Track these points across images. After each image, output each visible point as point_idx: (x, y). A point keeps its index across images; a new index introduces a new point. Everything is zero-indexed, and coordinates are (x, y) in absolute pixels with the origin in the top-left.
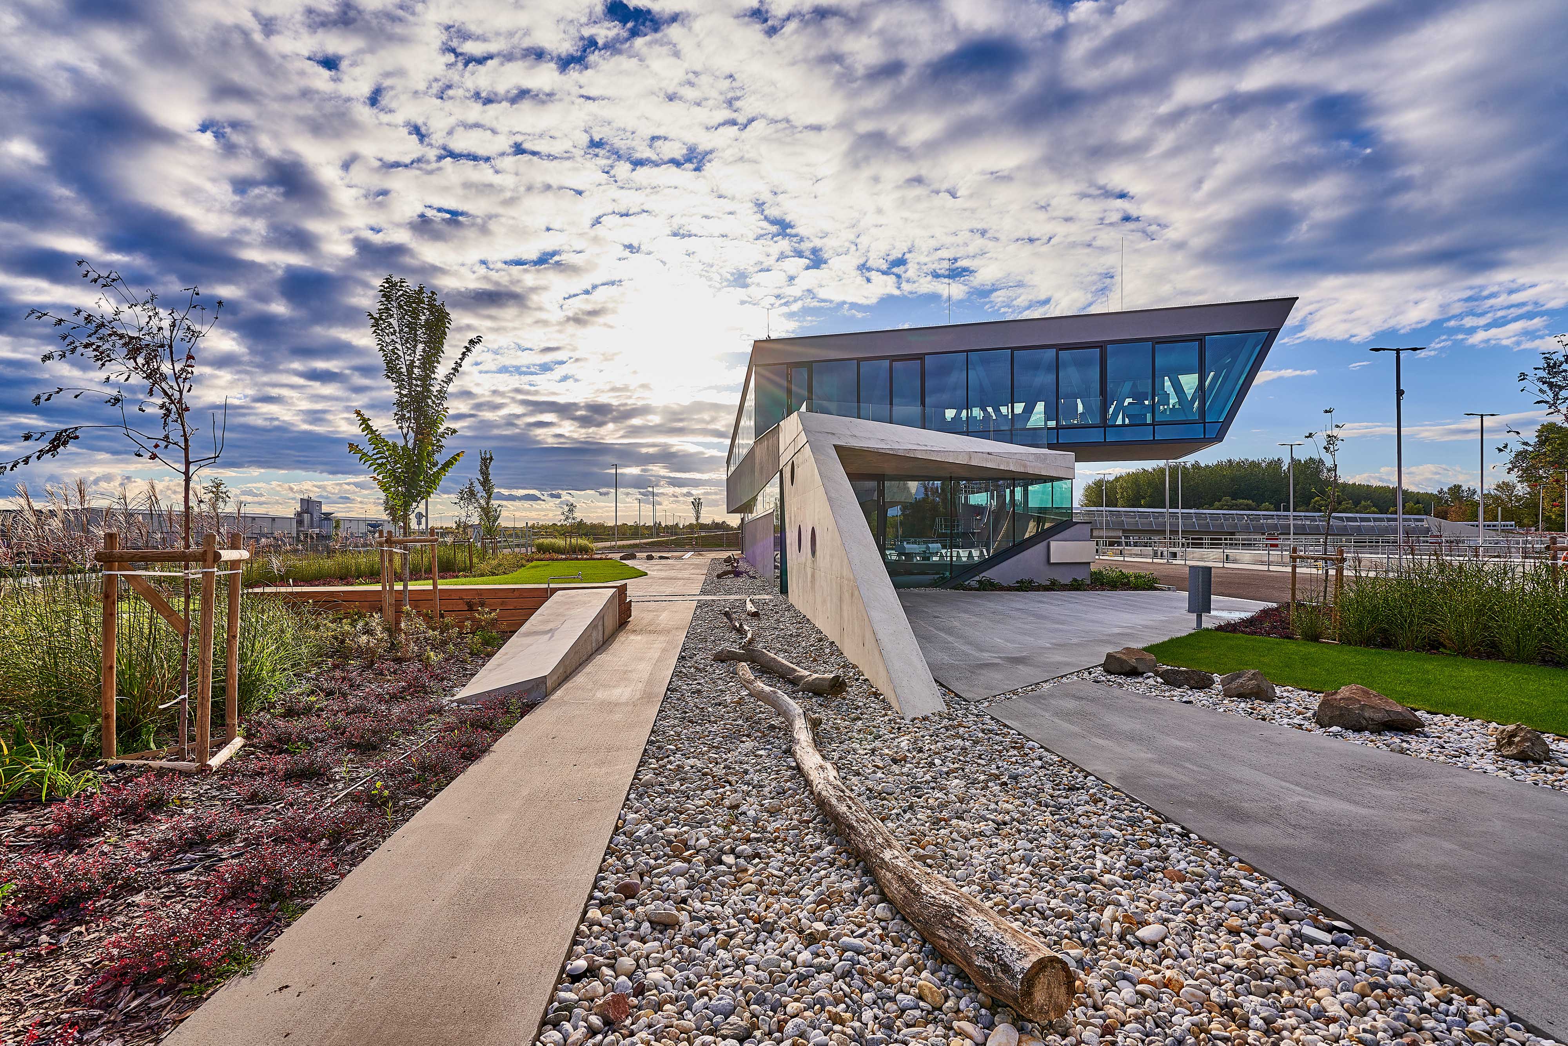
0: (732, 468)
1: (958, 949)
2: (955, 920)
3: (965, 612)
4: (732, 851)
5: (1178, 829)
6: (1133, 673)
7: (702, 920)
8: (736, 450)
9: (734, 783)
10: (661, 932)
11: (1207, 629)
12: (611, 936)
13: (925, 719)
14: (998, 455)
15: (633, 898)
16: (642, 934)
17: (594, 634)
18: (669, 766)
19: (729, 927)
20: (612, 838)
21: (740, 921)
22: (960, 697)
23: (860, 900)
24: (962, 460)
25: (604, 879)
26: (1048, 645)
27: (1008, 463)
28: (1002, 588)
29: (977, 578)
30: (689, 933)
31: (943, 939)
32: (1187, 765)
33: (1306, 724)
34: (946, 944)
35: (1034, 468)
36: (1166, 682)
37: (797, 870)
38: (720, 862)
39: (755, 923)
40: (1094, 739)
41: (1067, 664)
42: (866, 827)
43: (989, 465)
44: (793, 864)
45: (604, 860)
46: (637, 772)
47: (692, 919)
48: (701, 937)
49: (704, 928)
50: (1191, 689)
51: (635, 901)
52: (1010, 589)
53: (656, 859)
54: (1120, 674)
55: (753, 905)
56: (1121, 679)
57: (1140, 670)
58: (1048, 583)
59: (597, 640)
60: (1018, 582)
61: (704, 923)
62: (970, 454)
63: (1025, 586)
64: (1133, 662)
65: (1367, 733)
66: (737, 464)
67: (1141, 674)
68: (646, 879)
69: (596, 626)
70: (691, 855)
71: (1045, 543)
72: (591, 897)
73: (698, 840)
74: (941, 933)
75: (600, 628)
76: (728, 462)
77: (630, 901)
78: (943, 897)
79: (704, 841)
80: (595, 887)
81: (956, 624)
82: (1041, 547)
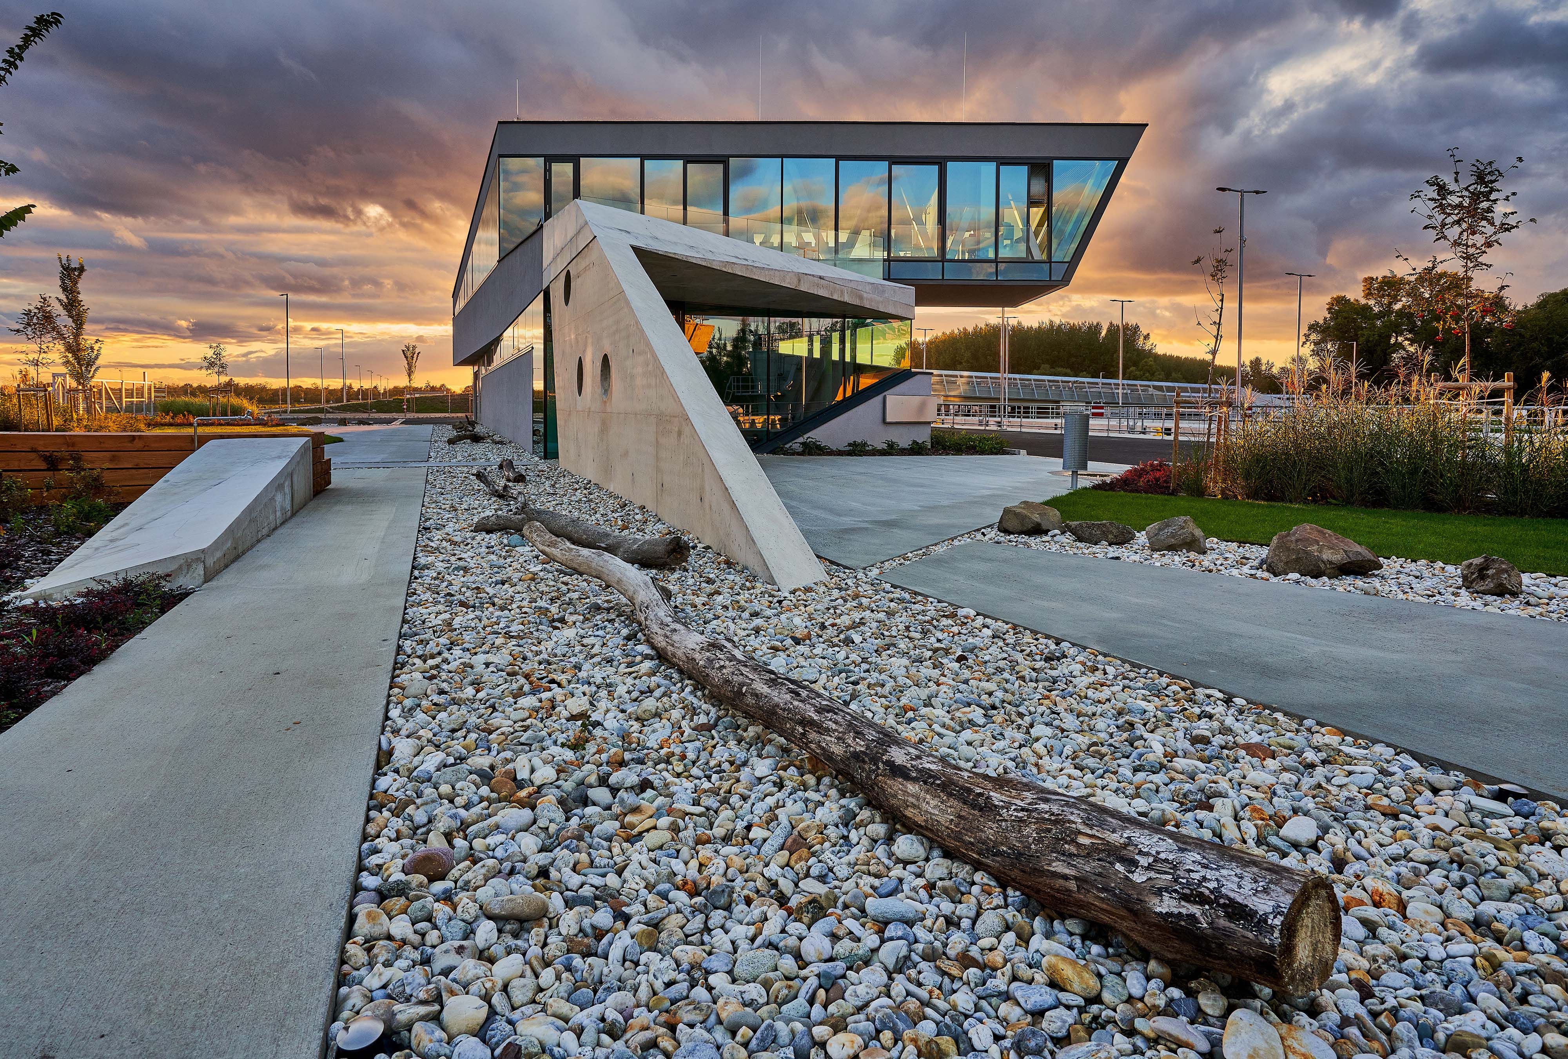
0: (461, 304)
1: (1105, 889)
2: (1083, 840)
3: (798, 476)
4: (603, 781)
5: (1220, 695)
6: (1037, 530)
7: (591, 903)
8: (468, 276)
9: (564, 683)
10: (516, 936)
11: (1086, 488)
12: (416, 955)
13: (808, 590)
14: (832, 281)
15: (443, 878)
16: (481, 945)
17: (279, 498)
18: (445, 667)
19: (648, 911)
20: (374, 781)
21: (664, 896)
22: (838, 565)
23: (854, 836)
24: (789, 283)
25: (376, 851)
26: (916, 508)
27: (842, 292)
28: (831, 453)
29: (801, 440)
30: (574, 930)
31: (1065, 877)
32: (1165, 622)
33: (1259, 573)
34: (1072, 885)
35: (872, 301)
36: (1080, 539)
37: (725, 801)
38: (585, 802)
39: (691, 896)
40: (1036, 602)
41: (953, 526)
42: (839, 718)
43: (822, 292)
44: (715, 792)
45: (368, 820)
46: (393, 677)
47: (569, 904)
48: (599, 934)
49: (603, 917)
50: (1110, 545)
51: (448, 884)
52: (840, 453)
53: (467, 807)
54: (1020, 533)
55: (677, 865)
56: (1024, 538)
57: (1044, 528)
58: (885, 446)
59: (282, 508)
60: (850, 445)
61: (596, 909)
62: (800, 276)
63: (857, 450)
64: (1036, 517)
65: (1325, 579)
66: (470, 294)
67: (1046, 532)
68: (459, 842)
69: (280, 487)
70: (530, 795)
71: (880, 397)
72: (357, 888)
73: (533, 771)
74: (1059, 867)
75: (287, 490)
76: (455, 295)
77: (438, 887)
78: (1043, 806)
79: (546, 774)
80: (361, 868)
81: (792, 488)
82: (877, 401)
